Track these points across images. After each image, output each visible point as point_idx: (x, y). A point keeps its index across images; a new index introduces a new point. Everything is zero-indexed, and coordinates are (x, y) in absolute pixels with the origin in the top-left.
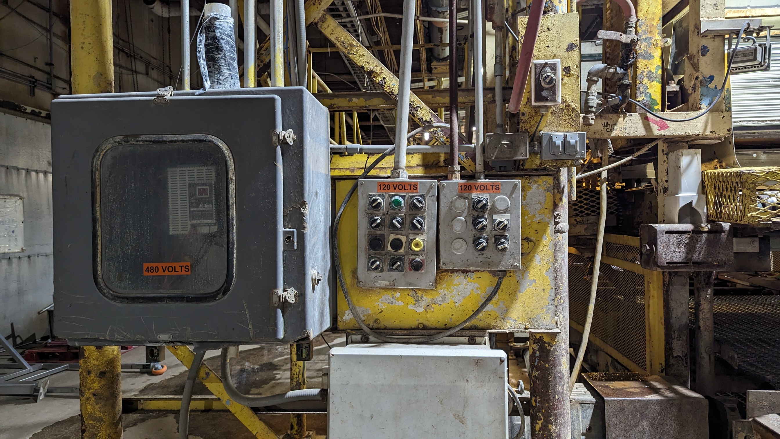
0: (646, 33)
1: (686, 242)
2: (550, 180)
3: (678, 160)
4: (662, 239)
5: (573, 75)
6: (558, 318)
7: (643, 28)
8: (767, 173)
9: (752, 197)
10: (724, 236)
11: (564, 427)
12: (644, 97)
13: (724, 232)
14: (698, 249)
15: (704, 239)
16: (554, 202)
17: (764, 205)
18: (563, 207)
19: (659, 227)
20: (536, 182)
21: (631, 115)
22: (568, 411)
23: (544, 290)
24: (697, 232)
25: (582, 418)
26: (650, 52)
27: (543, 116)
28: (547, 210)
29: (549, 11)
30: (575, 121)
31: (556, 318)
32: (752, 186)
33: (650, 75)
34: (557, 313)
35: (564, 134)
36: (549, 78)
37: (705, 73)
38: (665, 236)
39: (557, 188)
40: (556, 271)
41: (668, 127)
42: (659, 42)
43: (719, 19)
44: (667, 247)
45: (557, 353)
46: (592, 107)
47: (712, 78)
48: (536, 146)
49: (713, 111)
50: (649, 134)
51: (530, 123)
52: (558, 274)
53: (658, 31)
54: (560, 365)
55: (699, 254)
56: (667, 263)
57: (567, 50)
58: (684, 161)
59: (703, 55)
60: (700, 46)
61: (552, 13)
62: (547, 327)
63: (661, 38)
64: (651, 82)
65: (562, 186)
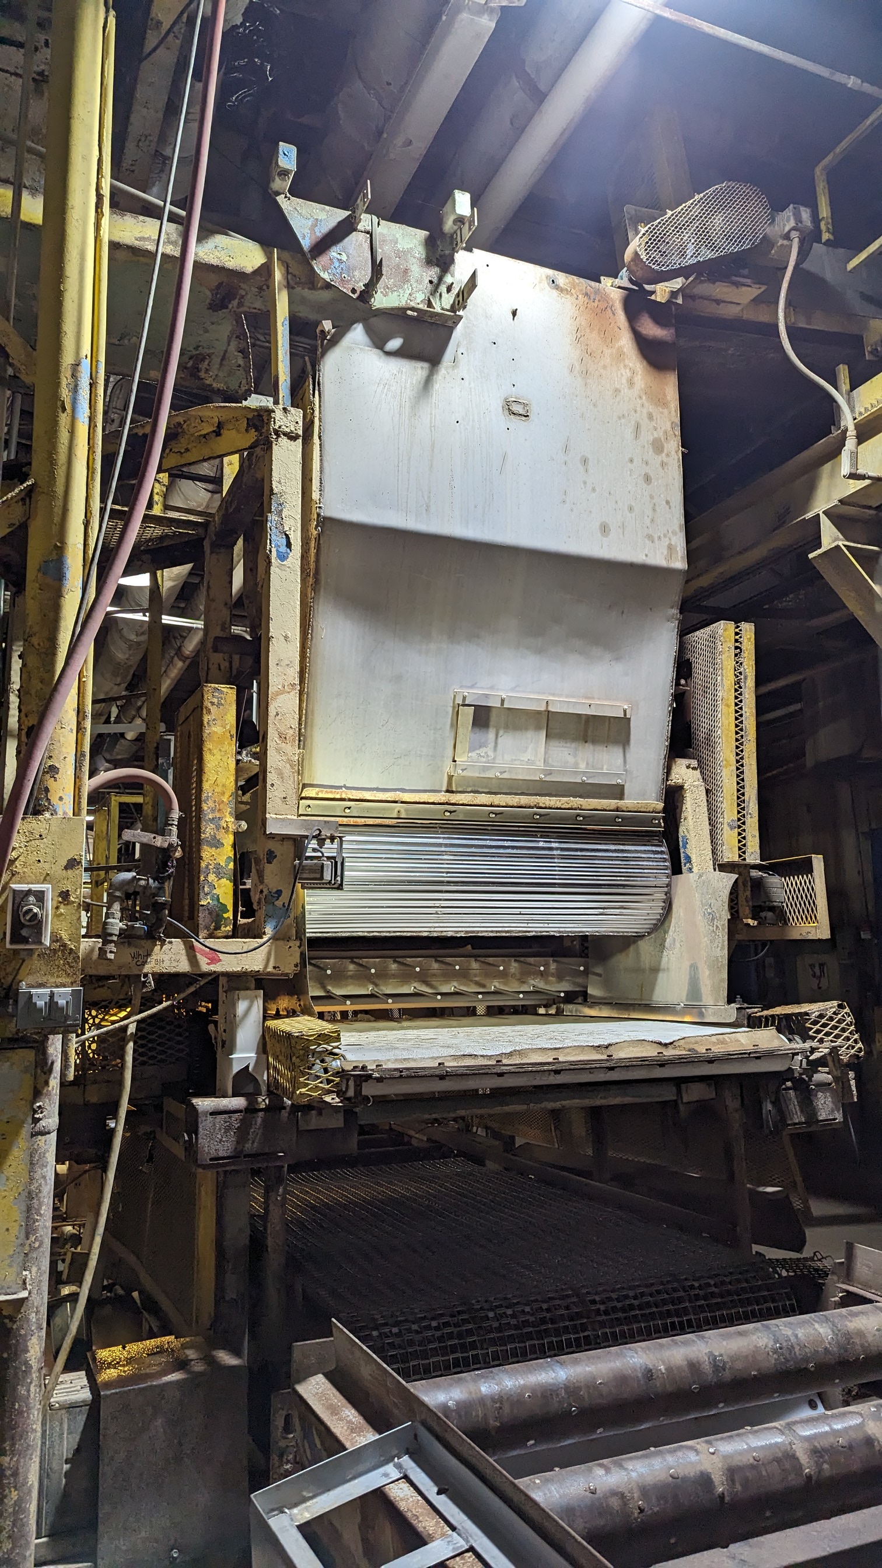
0: (213, 811)
1: (237, 1126)
2: (30, 1055)
3: (234, 1006)
4: (205, 1125)
5: (74, 902)
6: (27, 1273)
7: (210, 805)
8: (319, 1036)
9: (301, 1068)
10: (284, 1114)
11: (24, 1457)
12: (209, 900)
13: (284, 1108)
14: (251, 1136)
15: (259, 1120)
16: (35, 1087)
17: (326, 1071)
18: (49, 1094)
19: (204, 1104)
20: (8, 1059)
21: (170, 943)
22: (34, 1427)
23: (8, 1230)
24: (251, 1110)
25: (68, 1434)
26: (218, 837)
27: (24, 961)
28: (23, 1102)
29: (44, 811)
30: (71, 967)
31: (24, 1273)
32: (302, 1052)
33: (218, 869)
34: (27, 1264)
35: (51, 991)
36: (31, 915)
37: (270, 887)
38: (210, 1118)
39: (43, 1067)
40: (30, 1196)
41: (220, 960)
42: (230, 825)
43: (289, 817)
44: (211, 1136)
45: (23, 1332)
46: (111, 935)
47: (279, 893)
48: (10, 1007)
49: (277, 939)
50: (194, 969)
51: (5, 969)
52: (35, 1201)
53: (229, 810)
54: (28, 1351)
55: (253, 1142)
56: (211, 1160)
57: (66, 868)
58: (242, 1006)
59: (269, 862)
60: (266, 850)
61: (47, 815)
62: (8, 1291)
63: (233, 820)
64: (220, 879)
65: (50, 1062)
